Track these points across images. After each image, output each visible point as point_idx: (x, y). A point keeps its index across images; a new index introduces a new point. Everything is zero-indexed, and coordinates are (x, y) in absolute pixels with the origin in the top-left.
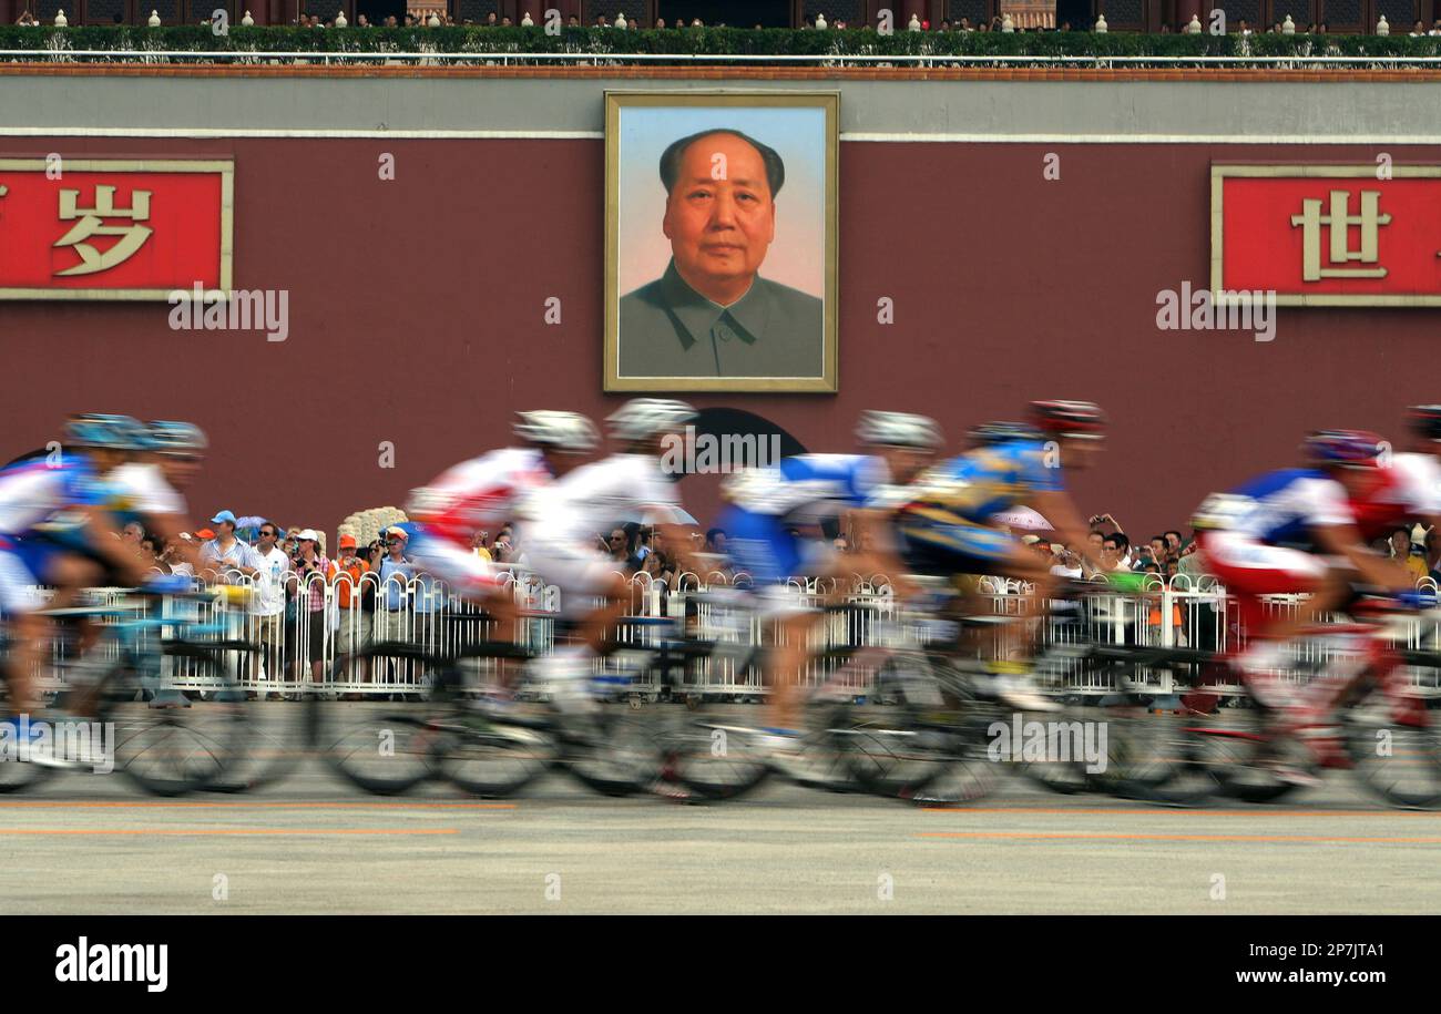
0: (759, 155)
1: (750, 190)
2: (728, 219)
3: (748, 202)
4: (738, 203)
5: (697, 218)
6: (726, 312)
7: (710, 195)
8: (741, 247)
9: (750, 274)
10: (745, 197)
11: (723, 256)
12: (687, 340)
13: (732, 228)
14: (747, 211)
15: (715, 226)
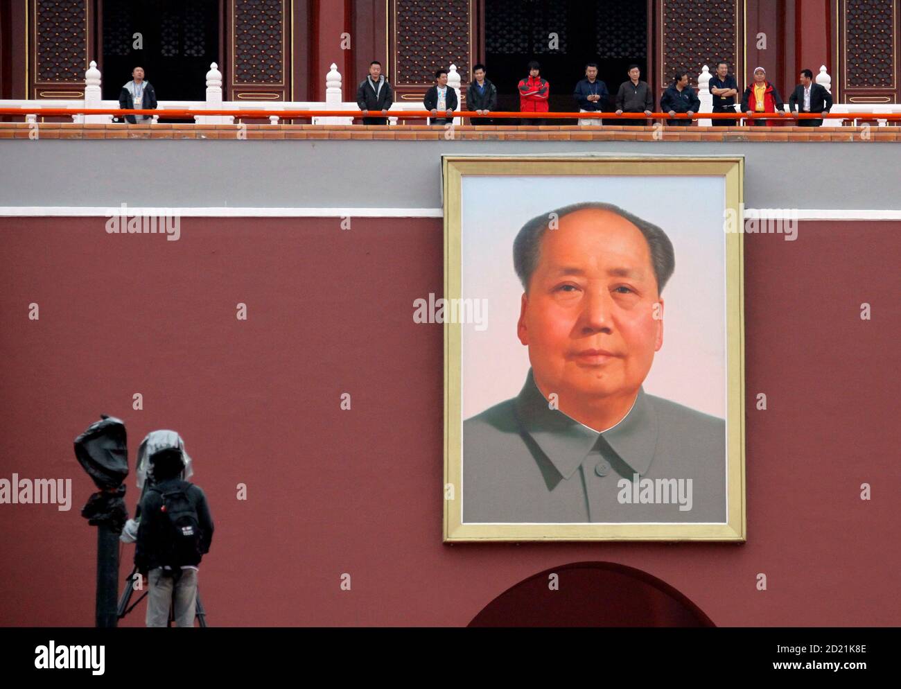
0: (639, 232)
1: (629, 281)
2: (601, 319)
3: (628, 296)
4: (614, 298)
5: (561, 318)
6: (601, 437)
7: (578, 288)
8: (619, 355)
9: (632, 390)
10: (623, 289)
11: (596, 367)
12: (552, 476)
13: (607, 330)
14: (626, 308)
15: (586, 328)
